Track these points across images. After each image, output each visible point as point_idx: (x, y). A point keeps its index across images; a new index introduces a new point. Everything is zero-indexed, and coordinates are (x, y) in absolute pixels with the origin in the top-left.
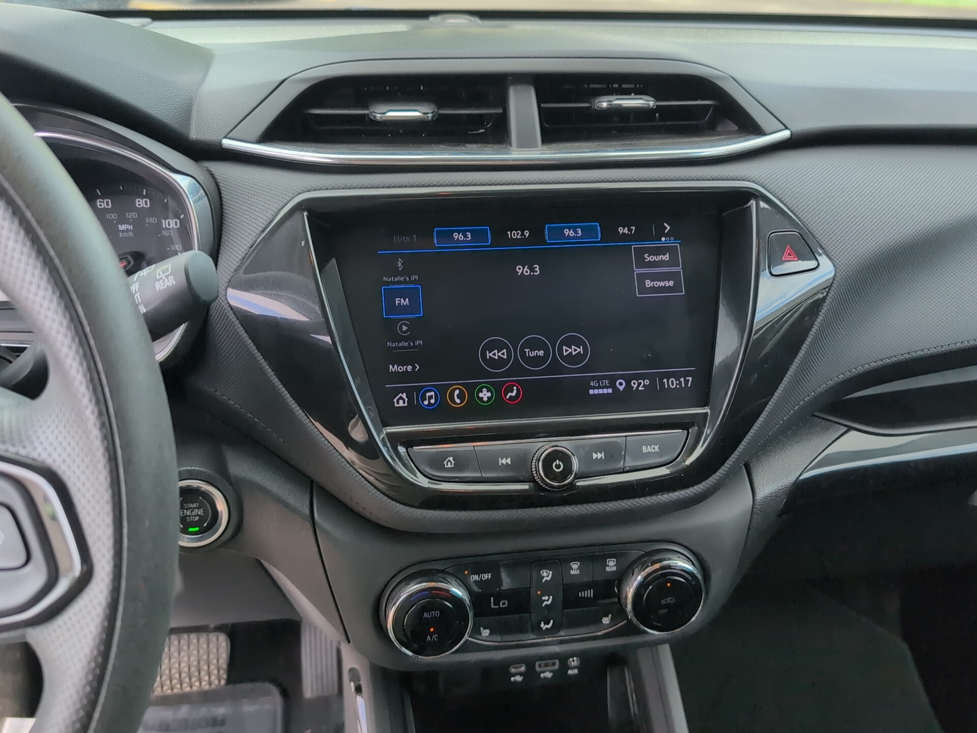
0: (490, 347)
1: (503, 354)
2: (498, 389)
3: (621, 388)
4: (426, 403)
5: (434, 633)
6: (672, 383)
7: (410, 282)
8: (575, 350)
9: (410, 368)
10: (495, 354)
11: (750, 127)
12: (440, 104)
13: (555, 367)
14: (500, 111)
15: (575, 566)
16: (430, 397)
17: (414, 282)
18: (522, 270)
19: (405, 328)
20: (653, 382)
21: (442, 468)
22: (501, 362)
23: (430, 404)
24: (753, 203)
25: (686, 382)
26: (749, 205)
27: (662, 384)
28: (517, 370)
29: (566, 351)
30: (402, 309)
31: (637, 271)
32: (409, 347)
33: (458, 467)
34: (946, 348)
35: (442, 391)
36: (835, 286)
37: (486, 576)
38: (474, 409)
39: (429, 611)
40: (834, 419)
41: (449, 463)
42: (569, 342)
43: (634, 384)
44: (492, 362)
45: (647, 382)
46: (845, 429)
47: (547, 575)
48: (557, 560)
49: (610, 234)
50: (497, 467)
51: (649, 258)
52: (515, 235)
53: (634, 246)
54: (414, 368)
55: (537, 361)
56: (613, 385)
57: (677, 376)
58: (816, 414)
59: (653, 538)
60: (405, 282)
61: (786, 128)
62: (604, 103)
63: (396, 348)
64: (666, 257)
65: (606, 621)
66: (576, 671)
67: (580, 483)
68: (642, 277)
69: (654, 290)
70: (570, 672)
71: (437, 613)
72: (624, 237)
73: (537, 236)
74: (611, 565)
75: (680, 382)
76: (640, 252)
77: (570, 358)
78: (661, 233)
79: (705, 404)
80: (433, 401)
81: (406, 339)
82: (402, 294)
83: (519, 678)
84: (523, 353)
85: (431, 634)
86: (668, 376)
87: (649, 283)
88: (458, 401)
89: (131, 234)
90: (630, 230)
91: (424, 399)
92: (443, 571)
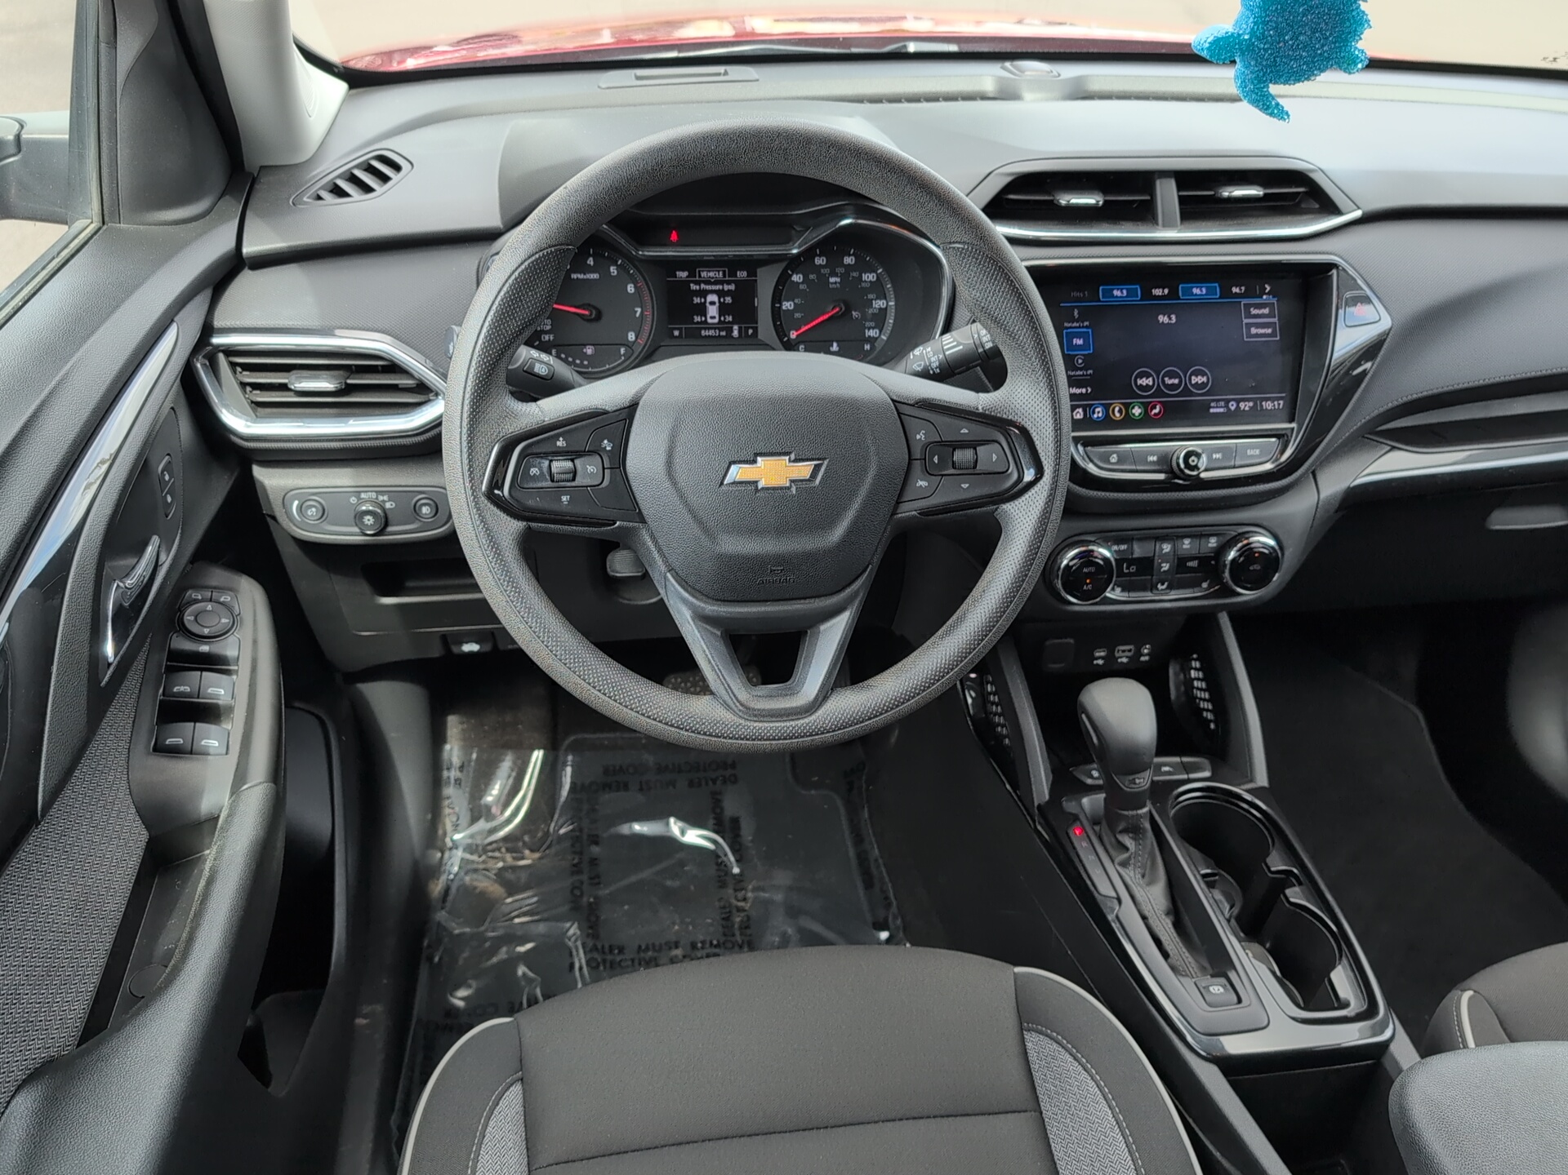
0: (1141, 375)
1: (1149, 381)
2: (1147, 407)
3: (1233, 408)
4: (1095, 416)
5: (1089, 584)
6: (1268, 405)
7: (1083, 327)
8: (1200, 379)
9: (1084, 391)
10: (1143, 382)
11: (1331, 208)
12: (1105, 192)
13: (1187, 392)
14: (1148, 198)
15: (1187, 541)
16: (1099, 412)
17: (1087, 327)
18: (1163, 319)
19: (1080, 361)
20: (1255, 404)
21: (1109, 462)
22: (1147, 388)
23: (1098, 417)
24: (1334, 272)
25: (1279, 404)
26: (1330, 273)
27: (1262, 406)
28: (1159, 393)
29: (1194, 380)
30: (1078, 347)
31: (1246, 321)
32: (1083, 375)
33: (1119, 462)
34: (1471, 384)
35: (1106, 407)
36: (1391, 334)
37: (1123, 547)
38: (1128, 421)
39: (1087, 566)
40: (1381, 440)
41: (1114, 458)
42: (1197, 373)
43: (1242, 405)
44: (1141, 387)
45: (1251, 404)
46: (1389, 448)
47: (1167, 548)
48: (1174, 536)
49: (1226, 293)
50: (1146, 463)
51: (1254, 311)
52: (1157, 292)
53: (1244, 301)
54: (1087, 390)
55: (1172, 387)
56: (1227, 406)
57: (1272, 400)
58: (1366, 436)
59: (1245, 522)
60: (1079, 327)
61: (1359, 208)
62: (1226, 193)
63: (1074, 376)
64: (1266, 311)
65: (1205, 585)
66: (1147, 658)
67: (1203, 475)
68: (1249, 326)
69: (1257, 335)
70: (1143, 659)
71: (1092, 569)
72: (1237, 295)
73: (1174, 294)
74: (1213, 542)
75: (1274, 405)
76: (1248, 306)
77: (1196, 386)
78: (1263, 292)
79: (1291, 420)
80: (1100, 415)
81: (1081, 369)
82: (1078, 335)
83: (1100, 662)
84: (1163, 381)
85: (1087, 584)
86: (1267, 399)
87: (1254, 331)
88: (1117, 415)
89: (838, 285)
90: (1241, 290)
91: (1094, 413)
92: (1094, 542)
